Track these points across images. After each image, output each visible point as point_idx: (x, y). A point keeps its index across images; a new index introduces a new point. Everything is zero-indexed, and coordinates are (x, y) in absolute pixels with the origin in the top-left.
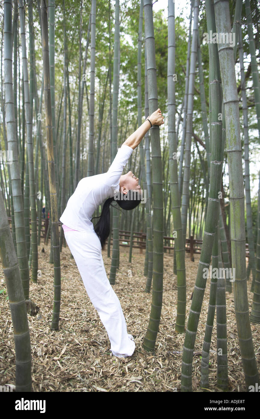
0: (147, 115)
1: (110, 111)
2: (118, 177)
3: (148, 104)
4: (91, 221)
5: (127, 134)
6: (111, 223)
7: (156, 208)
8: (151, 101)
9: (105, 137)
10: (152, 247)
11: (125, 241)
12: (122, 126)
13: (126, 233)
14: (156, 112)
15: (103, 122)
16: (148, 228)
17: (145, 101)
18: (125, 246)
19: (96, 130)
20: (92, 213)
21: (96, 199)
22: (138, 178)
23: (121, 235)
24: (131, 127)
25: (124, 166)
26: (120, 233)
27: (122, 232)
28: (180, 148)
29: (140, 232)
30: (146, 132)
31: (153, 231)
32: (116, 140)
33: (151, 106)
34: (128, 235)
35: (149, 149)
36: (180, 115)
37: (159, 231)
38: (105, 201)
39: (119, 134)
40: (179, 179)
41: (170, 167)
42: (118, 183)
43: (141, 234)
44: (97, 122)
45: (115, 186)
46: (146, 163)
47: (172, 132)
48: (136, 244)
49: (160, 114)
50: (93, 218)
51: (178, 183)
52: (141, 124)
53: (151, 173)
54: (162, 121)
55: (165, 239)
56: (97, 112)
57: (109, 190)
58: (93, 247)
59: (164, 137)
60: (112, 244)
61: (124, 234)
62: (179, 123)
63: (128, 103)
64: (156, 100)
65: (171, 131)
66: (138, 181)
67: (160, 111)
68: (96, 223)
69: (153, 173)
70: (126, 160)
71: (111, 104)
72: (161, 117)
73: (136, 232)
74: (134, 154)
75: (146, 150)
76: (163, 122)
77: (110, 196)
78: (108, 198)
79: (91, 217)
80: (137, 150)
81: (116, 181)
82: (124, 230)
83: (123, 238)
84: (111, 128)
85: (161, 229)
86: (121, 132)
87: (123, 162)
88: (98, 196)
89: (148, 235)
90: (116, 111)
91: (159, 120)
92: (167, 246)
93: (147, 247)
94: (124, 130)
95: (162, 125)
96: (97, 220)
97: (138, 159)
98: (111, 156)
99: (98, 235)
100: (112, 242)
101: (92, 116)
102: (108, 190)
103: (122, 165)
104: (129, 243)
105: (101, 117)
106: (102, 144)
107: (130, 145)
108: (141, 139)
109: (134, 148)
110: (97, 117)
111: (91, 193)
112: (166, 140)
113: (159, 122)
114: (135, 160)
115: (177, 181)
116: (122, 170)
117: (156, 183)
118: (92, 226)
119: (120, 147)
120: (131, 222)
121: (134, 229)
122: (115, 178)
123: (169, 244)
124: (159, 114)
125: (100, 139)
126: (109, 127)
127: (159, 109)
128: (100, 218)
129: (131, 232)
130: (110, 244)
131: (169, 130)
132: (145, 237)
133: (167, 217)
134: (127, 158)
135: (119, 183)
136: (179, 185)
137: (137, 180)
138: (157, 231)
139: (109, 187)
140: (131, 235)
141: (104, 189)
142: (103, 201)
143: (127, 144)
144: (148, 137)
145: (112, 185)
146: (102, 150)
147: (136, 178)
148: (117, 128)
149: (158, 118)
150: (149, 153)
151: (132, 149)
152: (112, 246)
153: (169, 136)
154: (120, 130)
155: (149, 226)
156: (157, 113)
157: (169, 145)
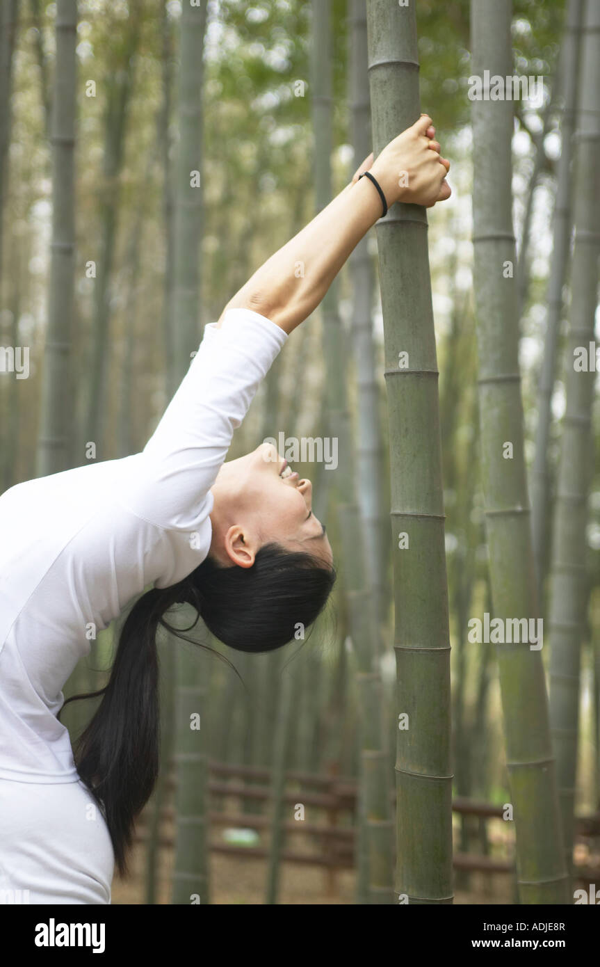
0: (364, 149)
1: (163, 120)
2: (200, 477)
3: (365, 87)
4: (58, 716)
5: (256, 249)
6: (163, 726)
7: (409, 646)
8: (382, 75)
9: (134, 255)
10: (390, 859)
11: (242, 825)
12: (228, 200)
13: (248, 778)
14: (411, 132)
15: (127, 176)
16: (367, 754)
17: (353, 73)
18: (239, 854)
19: (86, 220)
20: (65, 673)
21: (86, 599)
22: (307, 482)
23: (221, 794)
24: (274, 204)
25: (234, 421)
26: (213, 782)
27: (224, 775)
28: (537, 315)
29: (324, 775)
30: (356, 238)
31: (394, 771)
32: (193, 278)
33: (382, 102)
34: (256, 789)
35: (370, 326)
36: (537, 140)
37: (425, 772)
38: (131, 606)
39: (211, 244)
40: (533, 488)
41: (483, 425)
42: (205, 513)
43: (325, 787)
44: (90, 174)
45: (183, 525)
46: (356, 398)
47: (496, 239)
48: (301, 846)
49: (432, 143)
50: (66, 702)
51: (525, 514)
52: (327, 195)
53: (380, 454)
54: (443, 181)
55: (465, 812)
56: (90, 120)
57: (157, 546)
58: (68, 862)
59: (452, 264)
60: (168, 844)
61: (235, 785)
62: (533, 185)
63: (262, 76)
64: (407, 68)
65: (490, 231)
66: (309, 497)
67: (432, 130)
68: (84, 722)
69: (393, 458)
70: (249, 389)
71: (168, 79)
72: (437, 160)
73: (302, 772)
74: (291, 358)
75: (355, 329)
76: (443, 191)
77: (157, 581)
78: (148, 589)
79: (58, 697)
80: (307, 332)
81: (197, 499)
82: (235, 764)
83: (233, 808)
84: (169, 210)
85: (439, 762)
86: (223, 232)
87: (233, 401)
88: (96, 580)
89: (365, 792)
90: (195, 122)
91: (426, 175)
92: (473, 857)
93: (361, 858)
94: (239, 221)
95: (438, 204)
96: (88, 710)
97: (315, 375)
98: (170, 359)
99: (97, 795)
100: (169, 830)
101: (66, 148)
102: (149, 548)
103: (228, 414)
104: (268, 837)
105: (116, 155)
106: (119, 296)
107: (269, 309)
108: (328, 278)
109: (289, 327)
110: (93, 152)
111: (57, 566)
112: (465, 279)
113: (424, 188)
114: (300, 380)
115: (524, 501)
116: (225, 439)
117: (408, 511)
118: (63, 748)
119: (216, 315)
120: (272, 717)
121: (290, 759)
122: (185, 485)
123: (486, 846)
124: (425, 142)
125: (107, 268)
126: (157, 203)
127: (424, 120)
128: (100, 699)
129: (276, 773)
130: (158, 843)
131: (478, 225)
132: (348, 804)
133: (471, 693)
134: (254, 375)
135: (209, 507)
136: (534, 521)
137: (303, 492)
138: (416, 770)
139: (156, 529)
140: (272, 791)
141: (132, 542)
142: (122, 609)
143: (254, 299)
144: (368, 262)
145: (174, 523)
146: (118, 325)
147: (296, 483)
148: (200, 215)
149: (419, 168)
150: (372, 348)
151: (278, 332)
152: (168, 858)
153: (477, 257)
154: (215, 219)
155: (374, 743)
156: (415, 140)
157: (480, 305)
